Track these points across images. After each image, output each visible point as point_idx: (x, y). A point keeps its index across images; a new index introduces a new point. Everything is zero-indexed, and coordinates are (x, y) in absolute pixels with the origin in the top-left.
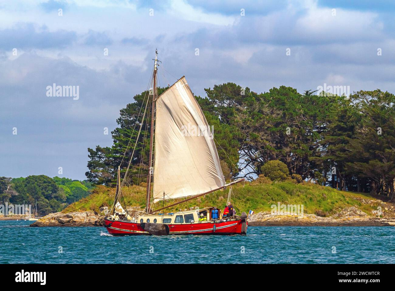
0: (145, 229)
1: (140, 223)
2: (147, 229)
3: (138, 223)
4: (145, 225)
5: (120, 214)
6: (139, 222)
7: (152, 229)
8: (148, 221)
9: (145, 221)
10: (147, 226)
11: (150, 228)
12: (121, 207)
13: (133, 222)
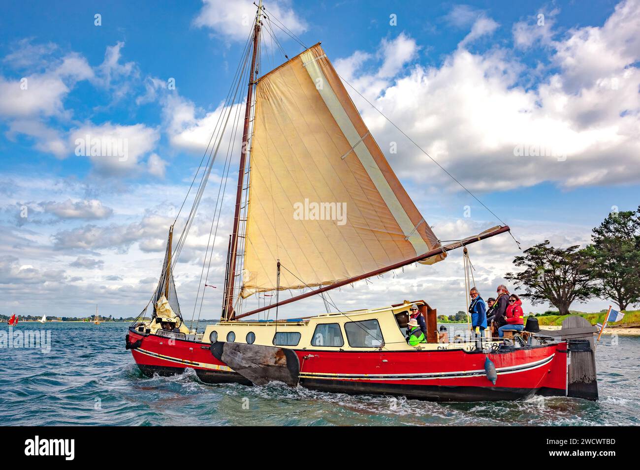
0: (223, 358)
1: (209, 342)
2: (228, 359)
3: (203, 341)
4: (225, 348)
5: (164, 320)
6: (206, 339)
7: (244, 362)
8: (231, 337)
9: (222, 338)
10: (228, 353)
11: (239, 359)
12: (168, 307)
13: (191, 339)
